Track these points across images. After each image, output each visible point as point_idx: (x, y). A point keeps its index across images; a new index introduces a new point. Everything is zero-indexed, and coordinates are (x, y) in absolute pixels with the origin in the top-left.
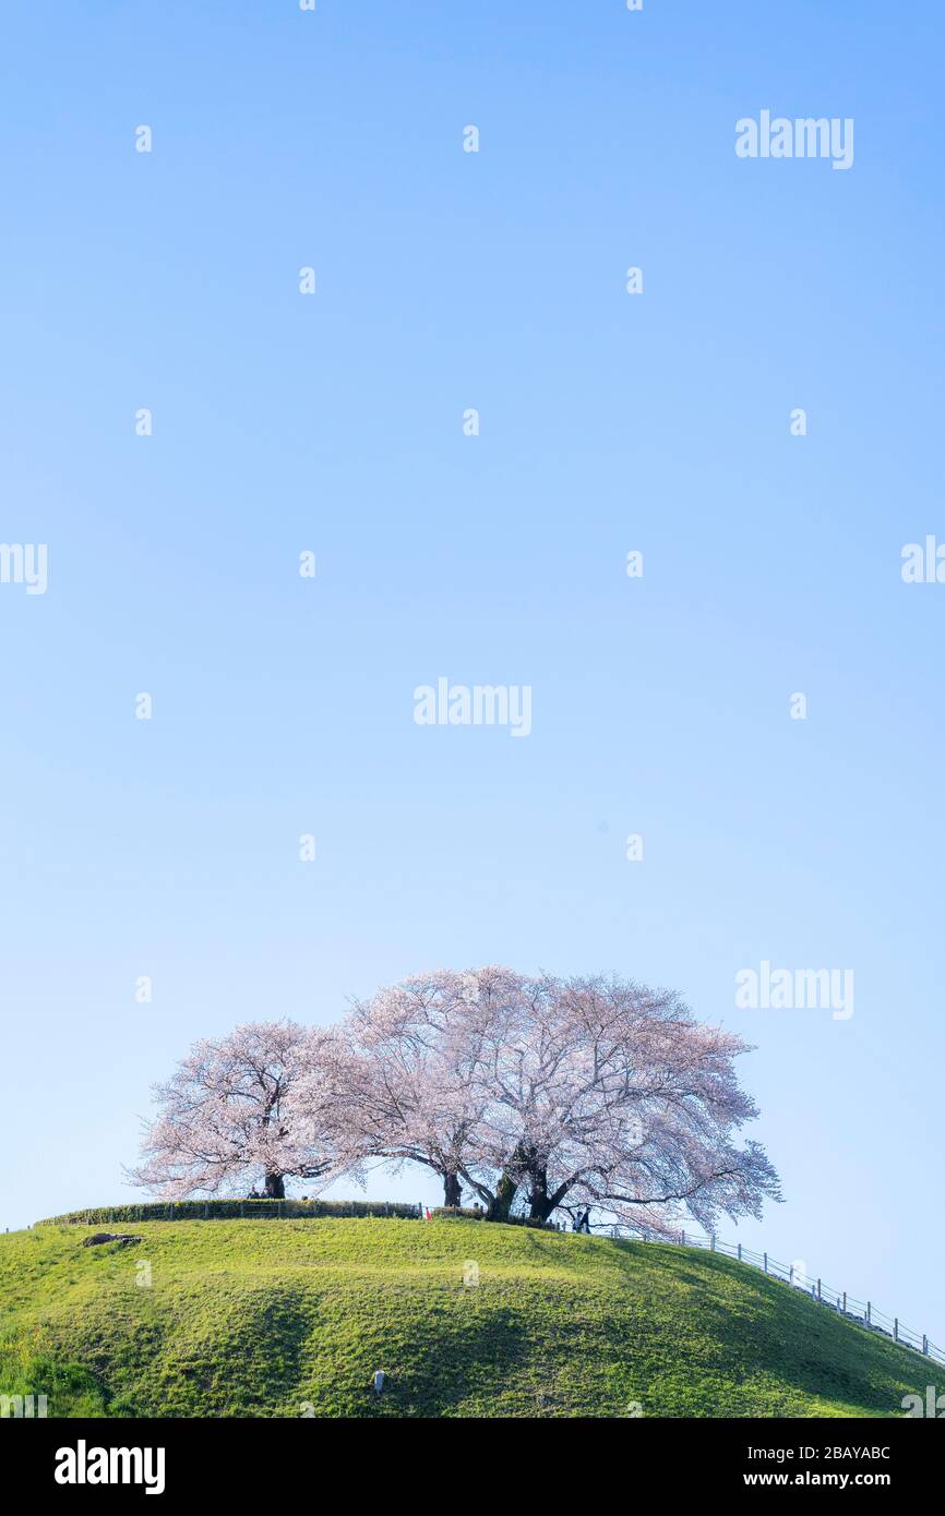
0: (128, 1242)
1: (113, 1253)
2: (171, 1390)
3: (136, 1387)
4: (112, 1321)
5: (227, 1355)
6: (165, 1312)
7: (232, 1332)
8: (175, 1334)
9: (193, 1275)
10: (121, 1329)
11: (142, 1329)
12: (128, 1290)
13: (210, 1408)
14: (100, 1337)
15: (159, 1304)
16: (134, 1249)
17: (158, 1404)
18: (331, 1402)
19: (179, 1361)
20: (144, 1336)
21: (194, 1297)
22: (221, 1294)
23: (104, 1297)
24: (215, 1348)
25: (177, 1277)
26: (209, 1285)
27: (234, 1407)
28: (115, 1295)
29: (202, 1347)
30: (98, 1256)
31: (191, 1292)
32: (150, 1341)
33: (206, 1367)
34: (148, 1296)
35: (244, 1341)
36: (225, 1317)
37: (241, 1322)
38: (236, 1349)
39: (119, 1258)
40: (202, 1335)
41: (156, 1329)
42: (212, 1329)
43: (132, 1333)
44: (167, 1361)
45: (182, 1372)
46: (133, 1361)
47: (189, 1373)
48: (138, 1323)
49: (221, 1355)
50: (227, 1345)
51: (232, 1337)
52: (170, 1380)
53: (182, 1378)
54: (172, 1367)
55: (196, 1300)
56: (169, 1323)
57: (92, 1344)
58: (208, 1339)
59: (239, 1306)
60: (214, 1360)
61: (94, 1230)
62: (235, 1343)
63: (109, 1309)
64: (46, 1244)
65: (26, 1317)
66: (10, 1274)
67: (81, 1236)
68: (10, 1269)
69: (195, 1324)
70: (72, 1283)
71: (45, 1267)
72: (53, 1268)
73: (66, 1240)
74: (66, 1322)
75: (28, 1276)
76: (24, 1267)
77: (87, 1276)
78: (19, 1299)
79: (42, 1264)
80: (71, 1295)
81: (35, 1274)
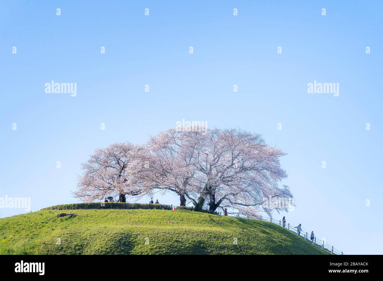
0: (72, 216)
1: (67, 220)
4: (66, 243)
6: (84, 240)
7: (107, 247)
8: (88, 247)
9: (94, 227)
10: (69, 245)
11: (76, 246)
12: (72, 232)
14: (62, 248)
15: (82, 237)
16: (74, 219)
20: (77, 248)
21: (94, 235)
22: (103, 234)
23: (64, 235)
24: (101, 252)
25: (89, 228)
26: (99, 231)
28: (68, 234)
29: (97, 252)
30: (62, 221)
31: (93, 233)
32: (79, 249)
34: (79, 234)
35: (111, 250)
36: (105, 242)
37: (110, 244)
39: (69, 221)
40: (97, 248)
41: (81, 246)
42: (100, 246)
43: (73, 247)
48: (75, 243)
50: (105, 251)
51: (107, 249)
55: (95, 236)
56: (86, 244)
57: (59, 250)
58: (99, 249)
59: (109, 238)
61: (61, 212)
62: (108, 251)
63: (65, 239)
64: (44, 217)
65: (37, 241)
66: (32, 226)
67: (56, 214)
68: (32, 225)
69: (95, 244)
70: (53, 230)
71: (44, 224)
72: (47, 225)
73: (51, 215)
74: (51, 243)
75: (38, 227)
76: (37, 224)
77: (58, 227)
78: (35, 235)
79: (43, 223)
80: (53, 234)
81: (40, 226)
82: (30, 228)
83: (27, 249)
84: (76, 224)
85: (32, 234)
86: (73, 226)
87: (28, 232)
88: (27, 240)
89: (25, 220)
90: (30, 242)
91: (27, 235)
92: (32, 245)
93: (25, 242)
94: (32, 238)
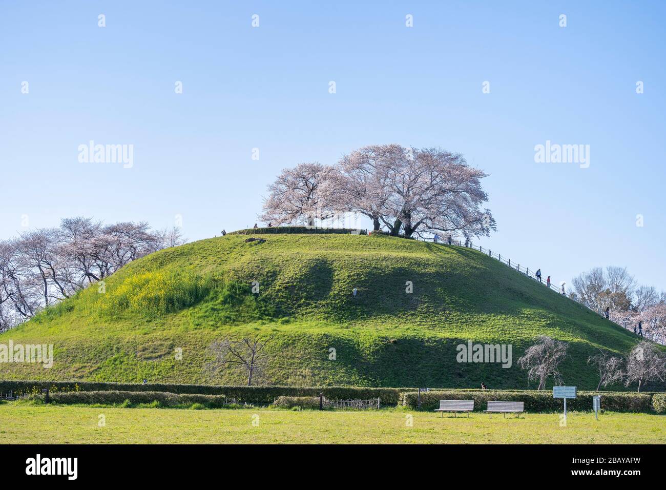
0: (262, 241)
1: (256, 245)
2: (280, 294)
3: (267, 293)
4: (258, 269)
5: (300, 282)
6: (276, 266)
7: (301, 274)
8: (281, 274)
9: (286, 253)
10: (261, 272)
11: (269, 272)
12: (263, 258)
13: (294, 301)
14: (253, 275)
15: (274, 263)
16: (264, 244)
17: (275, 299)
18: (338, 299)
19: (282, 284)
20: (269, 274)
21: (287, 261)
22: (297, 260)
23: (254, 260)
24: (295, 279)
25: (281, 253)
26: (292, 257)
27: (303, 300)
28: (258, 260)
29: (291, 279)
30: (251, 246)
31: (286, 259)
32: (271, 276)
33: (292, 286)
34: (270, 260)
35: (306, 277)
36: (299, 268)
37: (304, 270)
38: (303, 280)
39: (259, 247)
40: (290, 275)
41: (274, 272)
42: (294, 273)
43: (265, 273)
44: (278, 284)
45: (284, 288)
46: (265, 283)
47: (286, 288)
48: (267, 270)
49: (297, 282)
50: (300, 278)
51: (301, 276)
52: (279, 290)
53: (283, 290)
54: (280, 286)
55: (288, 262)
56: (278, 270)
57: (250, 277)
58: (293, 276)
59: (304, 264)
60: (295, 284)
61: (249, 237)
62: (302, 278)
63: (256, 265)
64: (231, 242)
65: (226, 267)
66: (219, 252)
67: (245, 239)
68: (219, 250)
69: (288, 271)
70: (242, 255)
71: (232, 249)
72: (235, 250)
73: (239, 240)
74: (241, 269)
75: (226, 253)
76: (224, 250)
77: (247, 253)
78: (223, 260)
79: (230, 248)
80: (242, 259)
81: (228, 252)
82: (217, 254)
83: (216, 276)
84: (267, 250)
85: (220, 260)
86: (264, 252)
87: (215, 258)
88: (214, 266)
89: (212, 244)
90: (219, 268)
91: (215, 261)
92: (221, 271)
93: (213, 268)
94: (220, 264)
